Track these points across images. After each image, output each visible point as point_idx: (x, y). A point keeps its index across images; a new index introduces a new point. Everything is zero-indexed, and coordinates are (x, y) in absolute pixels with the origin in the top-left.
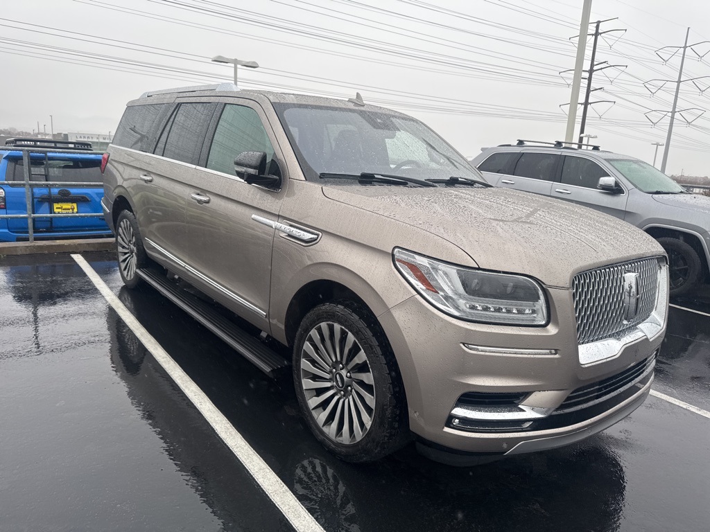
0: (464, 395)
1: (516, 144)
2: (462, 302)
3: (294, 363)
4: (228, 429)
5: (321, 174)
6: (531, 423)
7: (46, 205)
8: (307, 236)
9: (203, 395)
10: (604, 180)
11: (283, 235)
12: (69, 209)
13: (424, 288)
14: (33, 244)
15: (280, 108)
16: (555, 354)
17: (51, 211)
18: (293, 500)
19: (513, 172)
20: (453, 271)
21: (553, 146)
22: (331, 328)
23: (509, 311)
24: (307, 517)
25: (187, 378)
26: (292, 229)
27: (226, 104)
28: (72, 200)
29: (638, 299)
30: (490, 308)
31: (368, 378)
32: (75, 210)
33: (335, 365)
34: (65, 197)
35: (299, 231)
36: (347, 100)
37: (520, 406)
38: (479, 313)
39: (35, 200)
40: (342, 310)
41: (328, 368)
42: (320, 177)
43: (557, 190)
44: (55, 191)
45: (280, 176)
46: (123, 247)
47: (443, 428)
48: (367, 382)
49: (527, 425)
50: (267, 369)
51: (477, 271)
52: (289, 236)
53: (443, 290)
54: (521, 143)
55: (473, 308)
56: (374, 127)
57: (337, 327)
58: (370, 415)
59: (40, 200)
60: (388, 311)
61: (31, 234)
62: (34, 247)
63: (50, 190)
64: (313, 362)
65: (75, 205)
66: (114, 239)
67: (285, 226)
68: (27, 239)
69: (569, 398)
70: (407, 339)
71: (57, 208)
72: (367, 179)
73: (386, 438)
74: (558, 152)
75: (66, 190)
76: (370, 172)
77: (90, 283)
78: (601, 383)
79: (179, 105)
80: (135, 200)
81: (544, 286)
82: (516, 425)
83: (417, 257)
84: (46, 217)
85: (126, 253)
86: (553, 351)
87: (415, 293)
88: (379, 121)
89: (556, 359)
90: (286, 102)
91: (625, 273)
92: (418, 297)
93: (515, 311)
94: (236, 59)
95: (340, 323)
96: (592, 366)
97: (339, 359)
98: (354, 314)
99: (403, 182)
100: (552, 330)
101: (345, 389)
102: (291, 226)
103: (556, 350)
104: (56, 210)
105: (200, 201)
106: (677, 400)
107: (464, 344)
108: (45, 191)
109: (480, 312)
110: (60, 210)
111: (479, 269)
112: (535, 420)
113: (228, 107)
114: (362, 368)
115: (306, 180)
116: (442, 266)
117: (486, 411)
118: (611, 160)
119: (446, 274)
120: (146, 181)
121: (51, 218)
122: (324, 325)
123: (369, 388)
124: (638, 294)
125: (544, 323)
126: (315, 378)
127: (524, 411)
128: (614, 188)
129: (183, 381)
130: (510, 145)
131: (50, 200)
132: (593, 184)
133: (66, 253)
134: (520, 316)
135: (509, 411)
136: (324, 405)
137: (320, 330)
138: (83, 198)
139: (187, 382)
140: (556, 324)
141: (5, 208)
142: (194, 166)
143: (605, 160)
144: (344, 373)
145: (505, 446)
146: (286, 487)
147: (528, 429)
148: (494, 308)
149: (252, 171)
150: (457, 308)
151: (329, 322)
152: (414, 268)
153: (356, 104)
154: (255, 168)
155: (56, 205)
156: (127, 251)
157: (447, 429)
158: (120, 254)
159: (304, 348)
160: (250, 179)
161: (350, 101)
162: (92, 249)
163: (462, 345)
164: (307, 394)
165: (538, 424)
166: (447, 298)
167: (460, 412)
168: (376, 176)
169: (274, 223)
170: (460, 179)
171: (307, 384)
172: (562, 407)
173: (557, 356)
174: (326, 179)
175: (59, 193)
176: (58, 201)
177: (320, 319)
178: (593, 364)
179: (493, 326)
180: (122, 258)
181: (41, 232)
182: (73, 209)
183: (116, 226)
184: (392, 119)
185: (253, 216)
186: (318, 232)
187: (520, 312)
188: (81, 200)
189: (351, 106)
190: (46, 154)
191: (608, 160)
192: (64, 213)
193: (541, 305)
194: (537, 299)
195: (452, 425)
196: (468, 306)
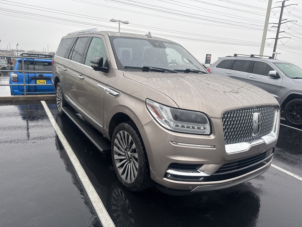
0: (172, 164)
1: (233, 56)
2: (172, 123)
3: (112, 148)
4: (83, 174)
5: (125, 67)
6: (203, 178)
7: (34, 81)
8: (116, 93)
9: (77, 160)
10: (271, 72)
11: (108, 93)
12: (43, 82)
13: (157, 117)
14: (26, 96)
15: (112, 38)
16: (214, 148)
17: (36, 83)
18: (102, 206)
20: (168, 109)
21: (250, 57)
22: (124, 133)
23: (193, 128)
24: (105, 213)
25: (72, 152)
26: (111, 90)
27: (93, 37)
28: (44, 79)
29: (259, 125)
31: (136, 155)
32: (45, 83)
33: (126, 150)
34: (41, 78)
35: (113, 91)
37: (198, 170)
38: (180, 128)
39: (29, 78)
40: (128, 126)
41: (123, 150)
42: (125, 68)
43: (250, 76)
44: (37, 75)
45: (108, 68)
46: (58, 98)
47: (163, 178)
48: (136, 157)
49: (202, 179)
50: (101, 150)
51: (178, 110)
52: (110, 93)
53: (164, 118)
54: (235, 55)
55: (177, 126)
56: (154, 47)
57: (126, 133)
58: (137, 171)
59: (31, 78)
60: (142, 126)
61: (25, 92)
62: (26, 97)
63: (35, 75)
64: (118, 148)
65: (45, 81)
67: (108, 89)
68: (24, 94)
69: (220, 168)
70: (149, 138)
71: (38, 82)
72: (146, 69)
73: (142, 181)
74: (251, 59)
75: (42, 75)
76: (148, 66)
77: (45, 112)
78: (239, 162)
79: (78, 38)
80: (61, 78)
81: (209, 117)
82: (197, 178)
83: (154, 103)
84: (34, 85)
85: (59, 101)
86: (213, 147)
87: (153, 119)
88: (157, 44)
89: (214, 150)
90: (115, 35)
91: (254, 113)
92: (154, 120)
93: (196, 128)
94: (119, 20)
95: (127, 131)
97: (127, 147)
98: (131, 128)
99: (163, 71)
100: (212, 137)
101: (129, 159)
102: (111, 89)
103: (214, 146)
104: (37, 83)
105: (81, 79)
106: (289, 172)
107: (171, 142)
108: (33, 75)
110: (39, 83)
111: (179, 108)
112: (205, 177)
113: (94, 38)
114: (134, 151)
115: (118, 69)
116: (164, 107)
117: (182, 172)
118: (276, 63)
119: (166, 111)
120: (64, 70)
121: (36, 86)
122: (121, 132)
123: (136, 159)
124: (259, 122)
125: (209, 133)
126: (119, 155)
127: (200, 172)
128: (276, 76)
129: (71, 153)
130: (231, 56)
131: (35, 79)
132: (266, 74)
133: (39, 100)
134: (198, 130)
135: (193, 173)
136: (122, 166)
137: (120, 134)
138: (48, 78)
139: (72, 154)
140: (214, 134)
141: (18, 82)
142: (80, 64)
143: (273, 63)
144: (129, 153)
145: (191, 187)
146: (100, 200)
147: (202, 181)
149: (96, 65)
150: (169, 126)
151: (124, 131)
152: (153, 107)
153: (149, 37)
154: (97, 64)
155: (38, 81)
156: (59, 100)
157: (165, 179)
158: (57, 101)
159: (115, 142)
160: (96, 69)
161: (146, 35)
162: (49, 99)
163: (170, 142)
164: (116, 161)
165: (206, 179)
166: (166, 121)
167: (170, 171)
168: (150, 68)
169: (105, 88)
170: (191, 70)
171: (116, 157)
172: (217, 172)
173: (214, 149)
174: (127, 69)
175: (39, 76)
176: (38, 79)
177: (120, 130)
178: (233, 153)
179: (185, 134)
180: (58, 103)
181: (33, 92)
182: (44, 82)
183: (56, 89)
184: (164, 43)
185: (98, 85)
186: (120, 92)
187: (199, 128)
188: (48, 79)
189: (146, 38)
190: (34, 60)
191: (274, 63)
192: (41, 84)
193: (208, 126)
194: (206, 122)
195: (167, 177)
196: (175, 125)
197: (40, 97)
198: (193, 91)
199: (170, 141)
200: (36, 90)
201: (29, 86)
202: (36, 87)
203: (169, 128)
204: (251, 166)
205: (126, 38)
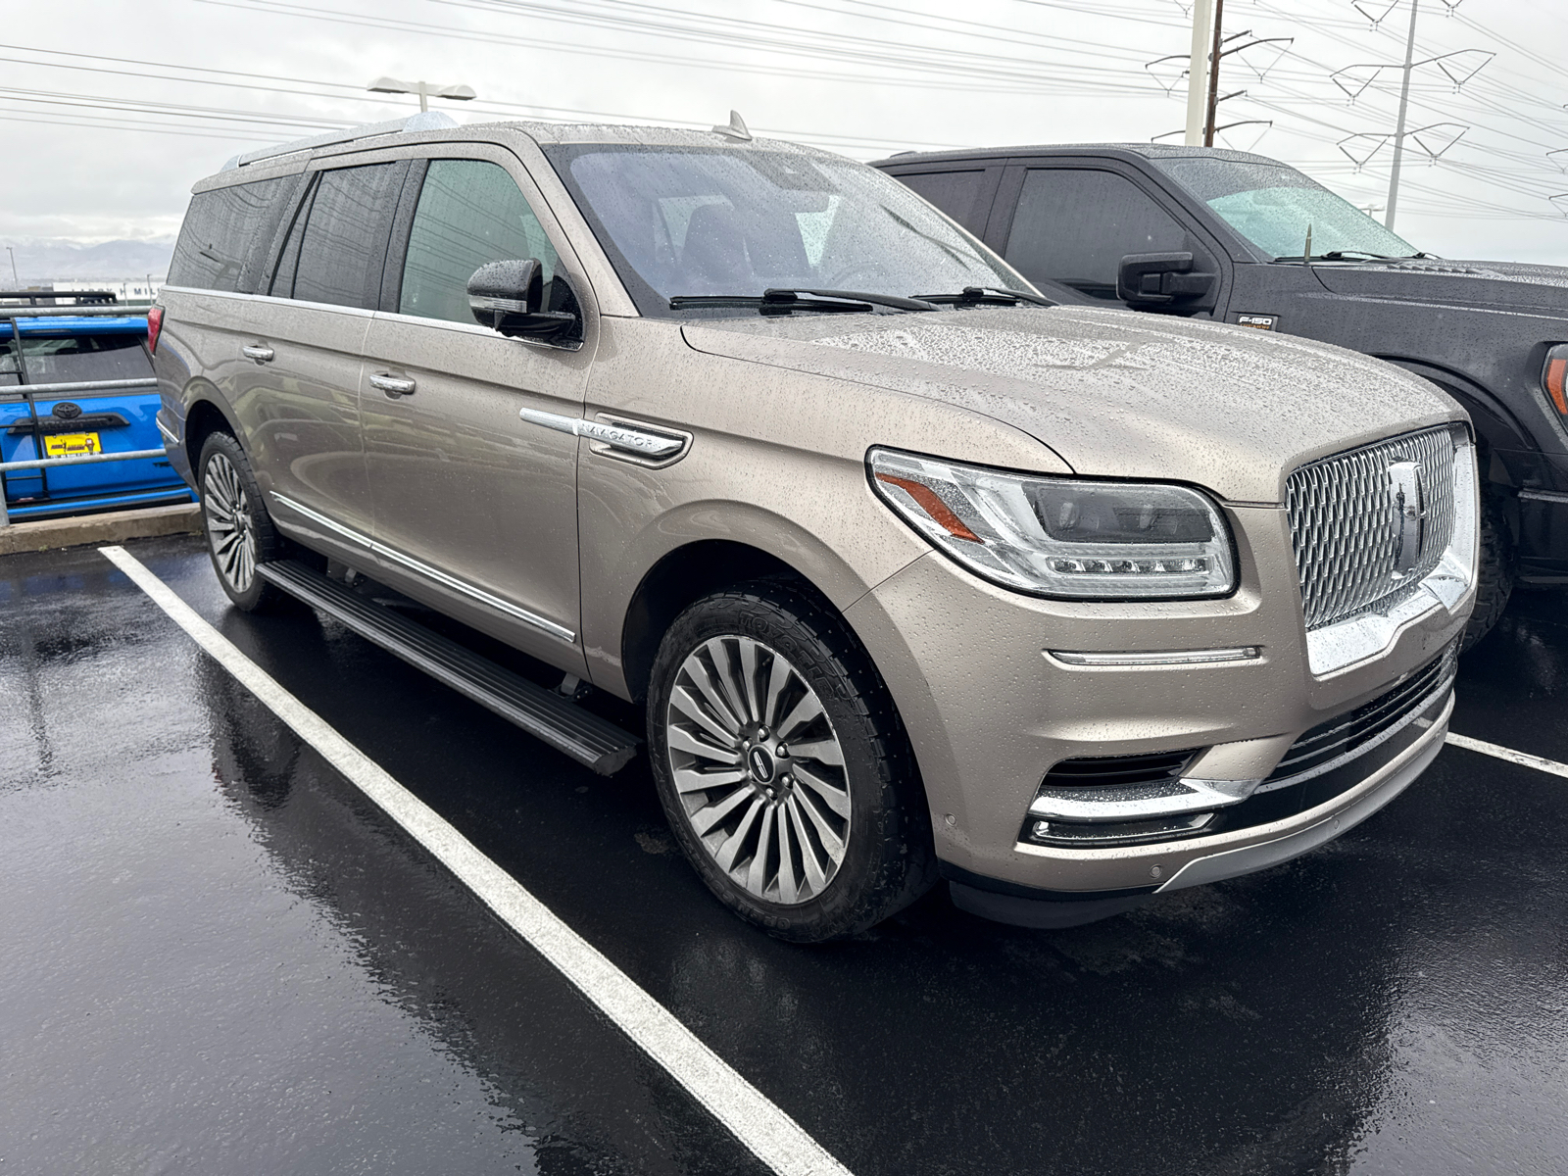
0: (1059, 767)
2: (1038, 559)
3: (650, 738)
5: (674, 299)
6: (1206, 818)
7: (27, 442)
8: (659, 444)
9: (448, 827)
11: (599, 447)
12: (81, 447)
13: (946, 533)
15: (560, 157)
16: (1257, 656)
17: (41, 453)
20: (1013, 488)
22: (733, 650)
23: (1146, 569)
25: (406, 795)
26: (620, 431)
27: (430, 160)
28: (88, 428)
29: (1422, 520)
30: (1102, 566)
31: (830, 751)
32: (97, 448)
33: (751, 727)
34: (70, 422)
35: (635, 434)
36: (710, 129)
37: (1182, 781)
38: (1079, 581)
40: (757, 606)
41: (731, 741)
44: (45, 407)
45: (579, 316)
46: (221, 519)
47: (1015, 845)
48: (827, 762)
49: (1200, 822)
50: (588, 755)
51: (1067, 482)
52: (615, 448)
53: (994, 535)
56: (781, 186)
57: (747, 645)
58: (840, 833)
59: (12, 430)
60: (868, 593)
62: (11, 537)
63: (32, 407)
64: (697, 731)
65: (94, 437)
66: (196, 506)
67: (603, 427)
69: (1290, 754)
70: (916, 653)
71: (54, 447)
72: (779, 304)
73: (883, 882)
76: (791, 288)
77: (150, 604)
79: (318, 176)
80: (238, 408)
81: (1223, 504)
82: (1179, 821)
83: (923, 462)
84: (32, 468)
85: (227, 533)
86: (1251, 651)
87: (926, 547)
88: (787, 171)
89: (1260, 665)
90: (571, 142)
91: (1391, 464)
92: (936, 555)
94: (422, 84)
95: (757, 635)
96: (1337, 677)
97: (756, 718)
98: (784, 612)
100: (1246, 602)
101: (776, 783)
102: (617, 425)
103: (1257, 647)
104: (51, 452)
105: (392, 392)
107: (1051, 652)
108: (23, 409)
109: (1081, 577)
110: (60, 451)
111: (1075, 476)
112: (1216, 810)
113: (436, 167)
114: (814, 731)
115: (641, 316)
116: (984, 479)
119: (996, 494)
120: (260, 360)
121: (43, 469)
122: (715, 645)
123: (832, 775)
124: (1422, 509)
125: (1225, 588)
126: (703, 765)
127: (1192, 791)
129: (396, 802)
131: (36, 431)
133: (88, 546)
134: (1170, 577)
135: (1162, 795)
136: (729, 823)
137: (706, 657)
138: (110, 418)
139: (406, 803)
140: (1256, 587)
142: (370, 313)
144: (770, 747)
145: (1155, 872)
147: (1205, 830)
148: (1113, 563)
149: (514, 305)
150: (1029, 572)
151: (732, 637)
152: (914, 487)
153: (732, 138)
154: (518, 296)
155: (50, 441)
156: (230, 527)
157: (1022, 848)
158: (213, 537)
159: (672, 700)
160: (510, 325)
161: (717, 130)
162: (146, 533)
163: (1046, 655)
164: (688, 805)
165: (1225, 818)
166: (1003, 551)
167: (1049, 805)
168: (800, 296)
169: (576, 423)
170: (986, 292)
171: (686, 780)
172: (1278, 774)
173: (1261, 661)
174: (687, 311)
176: (54, 431)
177: (705, 631)
178: (1338, 673)
180: (219, 544)
181: (25, 504)
182: (91, 447)
183: (199, 472)
184: (816, 166)
185: (525, 412)
186: (682, 433)
187: (1171, 569)
188: (108, 425)
189: (720, 142)
192: (72, 457)
193: (1217, 547)
194: (1207, 534)
195: (1033, 838)
196: (1053, 564)
197: (93, 529)
199: (1044, 650)
200: (45, 495)
202: (44, 479)
203: (1029, 584)
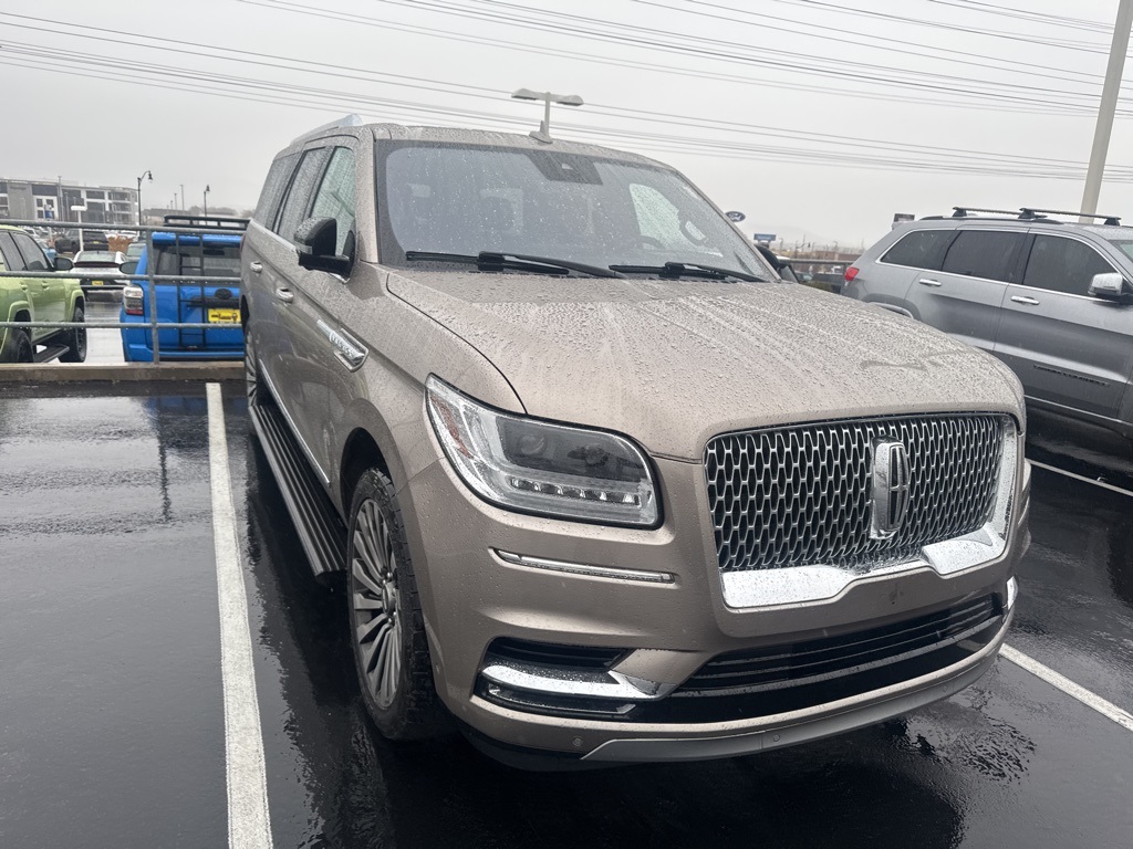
0: (498, 641)
1: (951, 215)
5: (409, 253)
6: (630, 707)
7: (198, 311)
10: (1101, 280)
11: (337, 353)
12: (229, 318)
14: (156, 366)
16: (670, 581)
17: (205, 319)
19: (941, 266)
20: (492, 415)
21: (1016, 217)
22: (372, 508)
23: (592, 496)
27: (336, 147)
28: (234, 306)
29: (894, 494)
32: (238, 319)
34: (224, 301)
35: (349, 345)
36: (528, 134)
37: (610, 673)
38: (534, 497)
39: (183, 304)
42: (408, 259)
43: (1014, 298)
44: (211, 291)
47: (470, 696)
49: (625, 709)
50: (318, 568)
51: (522, 420)
52: (343, 355)
54: (960, 213)
55: (526, 486)
56: (549, 177)
57: (376, 508)
59: (189, 303)
60: (407, 485)
61: (156, 352)
62: (157, 369)
63: (203, 290)
64: (365, 566)
65: (238, 312)
68: (148, 359)
69: (704, 669)
71: (213, 316)
72: (491, 263)
73: (413, 704)
74: (1023, 228)
75: (226, 291)
76: (501, 252)
77: (204, 425)
78: (797, 647)
79: (304, 154)
80: (251, 302)
81: (649, 454)
82: (605, 707)
83: (451, 391)
84: (198, 328)
86: (666, 576)
88: (564, 166)
89: (670, 590)
90: (401, 138)
93: (603, 497)
94: (549, 93)
95: (378, 502)
96: (759, 613)
99: (558, 270)
100: (663, 537)
103: (672, 574)
104: (211, 319)
107: (496, 551)
108: (197, 290)
109: (536, 495)
110: (216, 319)
111: (526, 416)
112: (639, 703)
113: (338, 152)
115: (380, 262)
116: (482, 411)
117: (542, 675)
118: (1123, 242)
121: (204, 329)
122: (367, 504)
124: (894, 482)
125: (652, 521)
126: (366, 592)
127: (615, 682)
128: (1119, 293)
130: (941, 218)
131: (204, 304)
132: (1079, 286)
133: (200, 382)
135: (585, 680)
136: (371, 637)
137: (365, 512)
140: (672, 529)
141: (143, 315)
143: (1111, 242)
145: (578, 743)
146: (263, 764)
147: (626, 717)
151: (372, 501)
152: (445, 408)
155: (212, 312)
157: (476, 700)
159: (355, 541)
161: (532, 136)
163: (491, 552)
164: (358, 617)
165: (643, 711)
166: (481, 466)
167: (500, 672)
168: (507, 258)
170: (687, 267)
171: (359, 601)
173: (671, 586)
174: (416, 263)
175: (217, 294)
176: (214, 306)
177: (364, 495)
178: (762, 610)
179: (549, 521)
181: (189, 350)
182: (235, 318)
183: (245, 341)
184: (596, 165)
185: (320, 323)
186: (364, 348)
187: (612, 498)
189: (534, 145)
190: (201, 237)
191: (1116, 243)
192: (222, 323)
193: (646, 486)
194: (640, 477)
195: (484, 694)
196: (516, 483)
197: (206, 370)
198: (606, 348)
199: (491, 547)
200: (204, 346)
201: (180, 329)
202: (204, 335)
203: (496, 497)
204: (863, 667)
205: (441, 145)
